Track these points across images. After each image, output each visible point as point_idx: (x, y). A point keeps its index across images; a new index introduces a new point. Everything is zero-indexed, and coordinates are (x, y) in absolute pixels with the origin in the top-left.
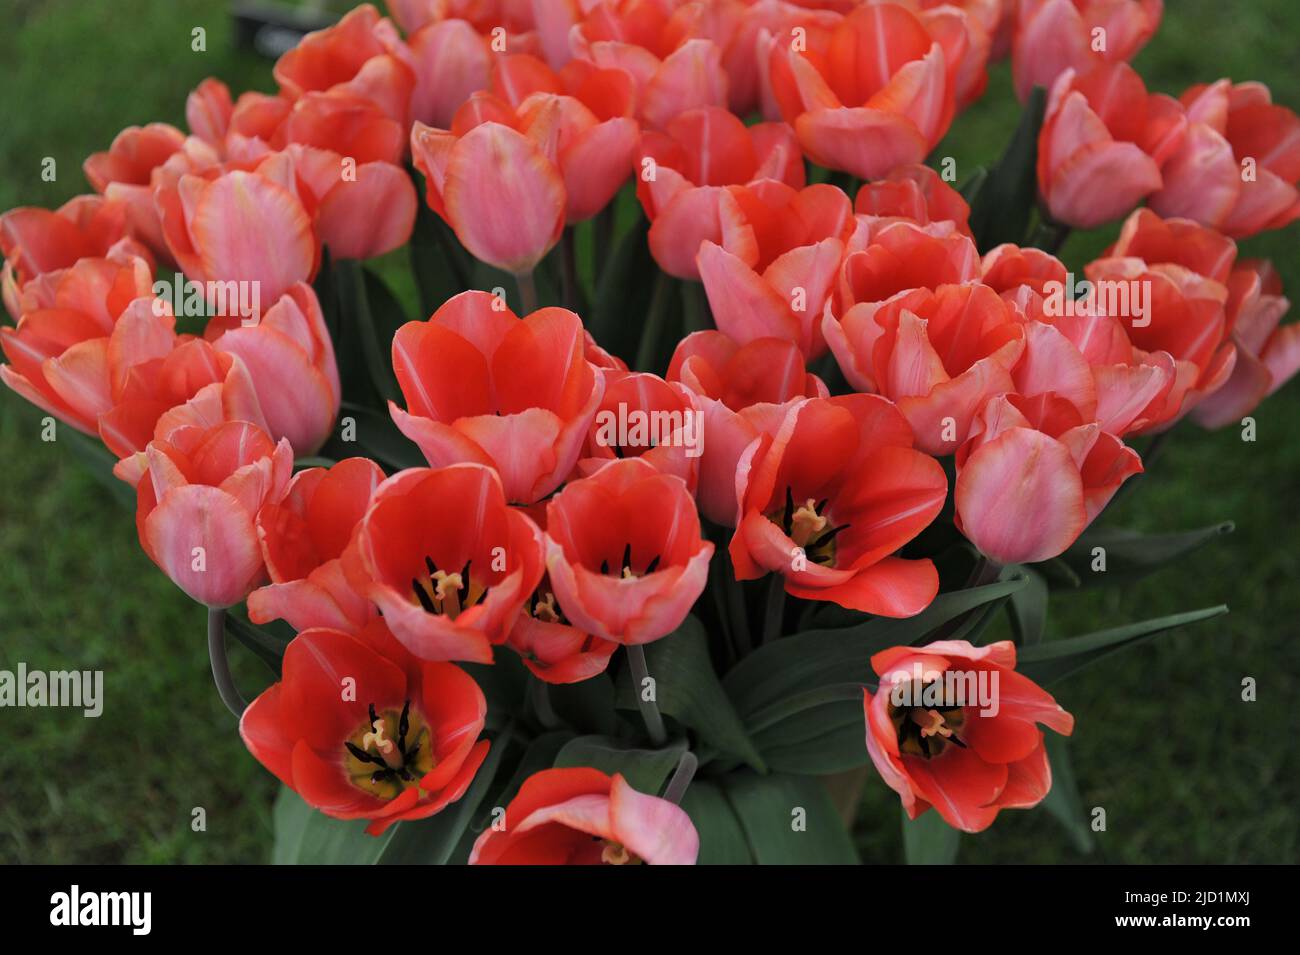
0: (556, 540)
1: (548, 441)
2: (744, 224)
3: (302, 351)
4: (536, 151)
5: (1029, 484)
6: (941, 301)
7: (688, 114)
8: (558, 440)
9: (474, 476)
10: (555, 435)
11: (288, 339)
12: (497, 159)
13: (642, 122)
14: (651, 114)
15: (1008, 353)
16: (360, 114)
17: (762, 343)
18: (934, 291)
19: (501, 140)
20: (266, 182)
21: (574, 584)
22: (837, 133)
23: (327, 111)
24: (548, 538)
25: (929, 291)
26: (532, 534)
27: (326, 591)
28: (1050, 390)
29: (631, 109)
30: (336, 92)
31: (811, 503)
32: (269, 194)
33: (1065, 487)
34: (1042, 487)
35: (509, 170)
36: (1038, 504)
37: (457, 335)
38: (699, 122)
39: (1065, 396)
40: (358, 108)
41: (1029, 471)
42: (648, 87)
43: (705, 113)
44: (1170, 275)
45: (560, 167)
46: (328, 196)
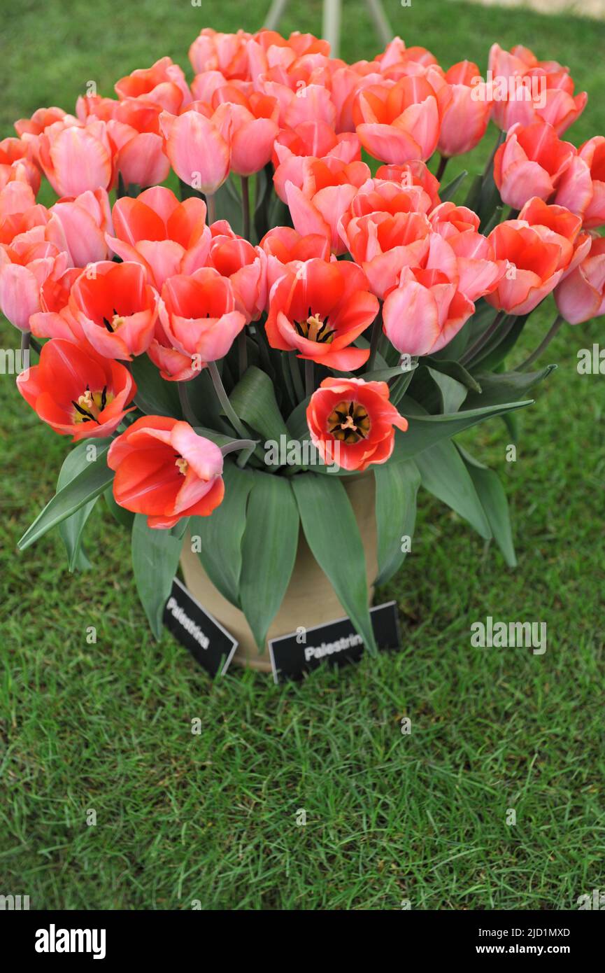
0: (163, 300)
1: (177, 259)
2: (311, 175)
3: (93, 220)
4: (214, 128)
5: (412, 309)
6: (396, 222)
7: (307, 123)
8: (182, 260)
9: (137, 269)
10: (181, 256)
11: (86, 212)
12: (194, 130)
13: (281, 124)
14: (289, 122)
15: (417, 247)
16: (153, 111)
17: (314, 236)
18: (393, 215)
19: (196, 119)
20: (89, 134)
21: (167, 320)
22: (377, 139)
23: (136, 108)
24: (161, 299)
25: (391, 216)
26: (154, 296)
27: (65, 320)
28: (438, 267)
29: (276, 116)
30: (142, 98)
31: (317, 315)
32: (90, 140)
33: (431, 315)
34: (419, 312)
35: (199, 136)
36: (417, 322)
37: (151, 209)
38: (312, 127)
39: (444, 272)
40: (151, 108)
41: (412, 304)
42: (288, 107)
43: (316, 124)
44: (538, 231)
45: (231, 141)
46: (124, 148)
